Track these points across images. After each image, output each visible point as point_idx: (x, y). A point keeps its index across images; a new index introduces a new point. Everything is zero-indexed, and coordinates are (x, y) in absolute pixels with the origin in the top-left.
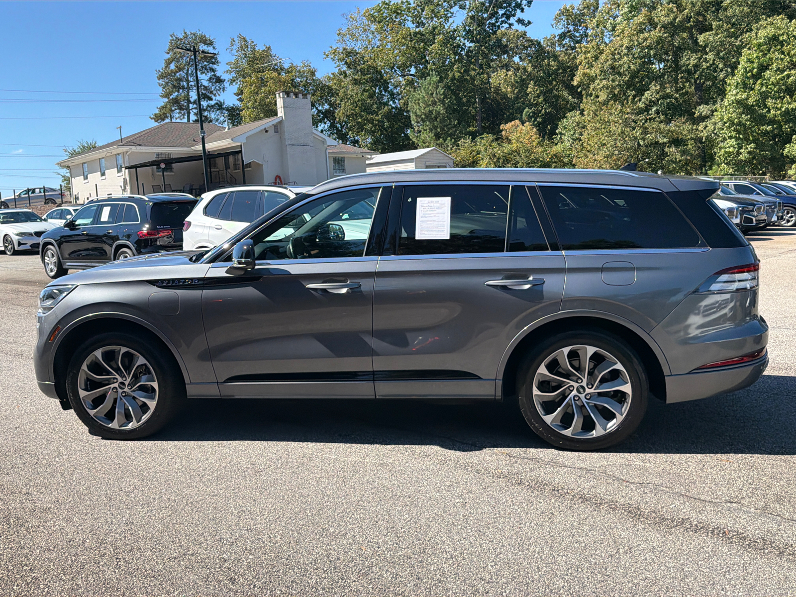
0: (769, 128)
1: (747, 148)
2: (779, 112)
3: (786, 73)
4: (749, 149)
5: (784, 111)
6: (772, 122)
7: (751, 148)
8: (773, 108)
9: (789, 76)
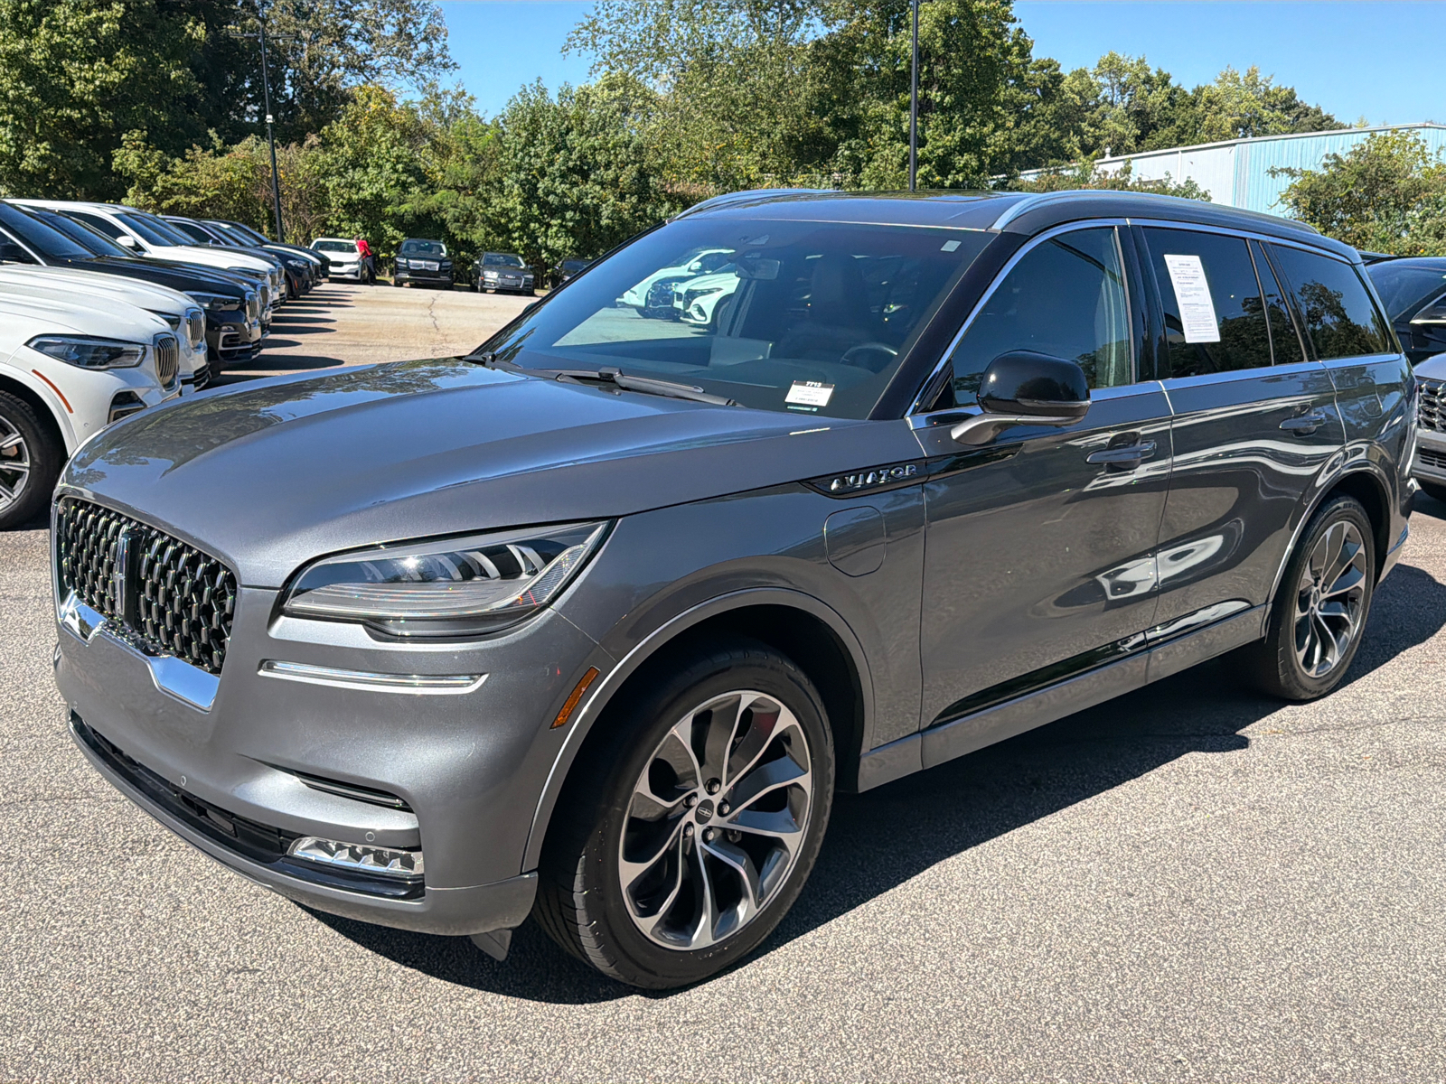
0: (76, 115)
1: (38, 149)
2: (91, 87)
3: (94, 15)
4: (43, 152)
5: (100, 86)
6: (79, 103)
7: (46, 149)
8: (79, 78)
9: (100, 21)
